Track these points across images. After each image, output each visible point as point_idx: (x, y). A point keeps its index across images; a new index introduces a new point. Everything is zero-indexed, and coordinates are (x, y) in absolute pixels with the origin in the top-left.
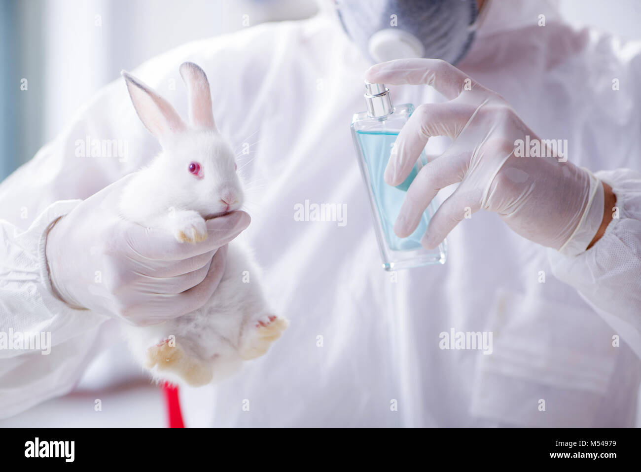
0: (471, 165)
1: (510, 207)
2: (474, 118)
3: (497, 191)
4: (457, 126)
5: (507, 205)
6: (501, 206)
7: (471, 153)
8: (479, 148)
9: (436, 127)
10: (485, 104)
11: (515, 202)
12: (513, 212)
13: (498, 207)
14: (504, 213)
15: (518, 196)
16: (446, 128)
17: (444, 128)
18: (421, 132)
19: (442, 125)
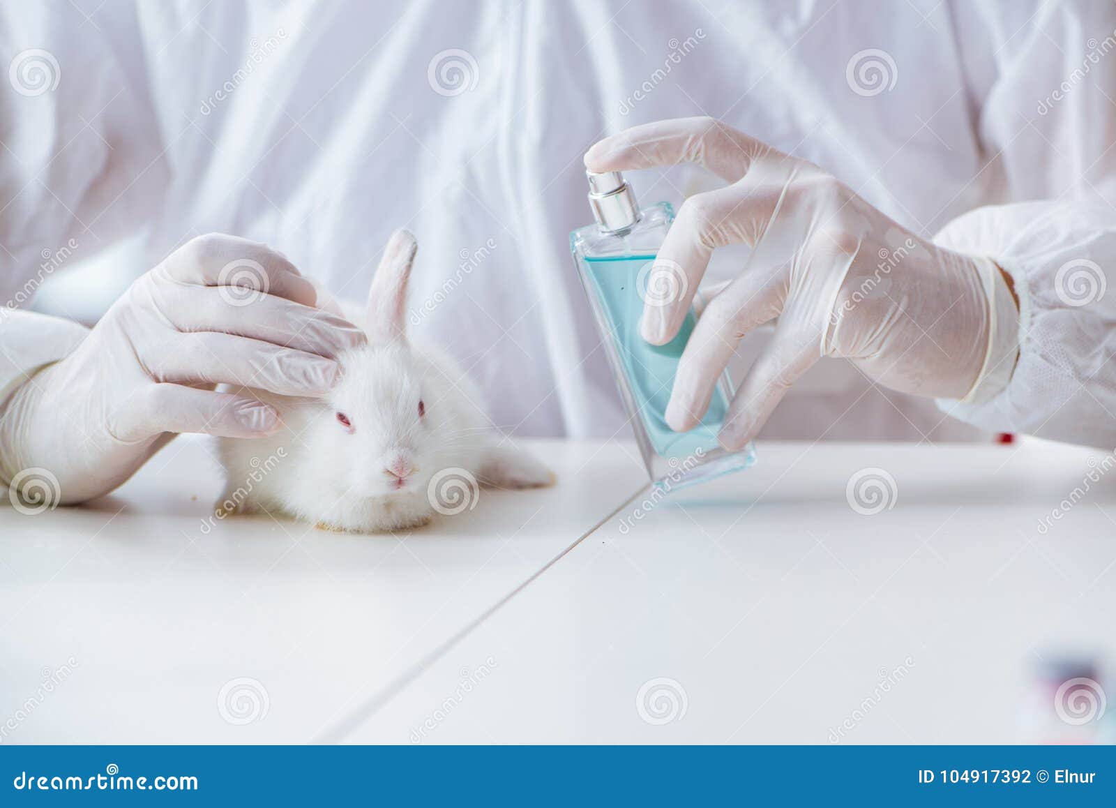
0: (792, 287)
1: (872, 342)
2: (783, 205)
3: (845, 320)
4: (757, 223)
5: (865, 342)
6: (856, 343)
7: (788, 266)
8: (800, 254)
9: (724, 230)
10: (795, 177)
11: (878, 333)
12: (879, 349)
13: (852, 346)
14: (863, 355)
15: (882, 321)
16: (740, 229)
17: (737, 230)
18: (701, 243)
19: (734, 226)
